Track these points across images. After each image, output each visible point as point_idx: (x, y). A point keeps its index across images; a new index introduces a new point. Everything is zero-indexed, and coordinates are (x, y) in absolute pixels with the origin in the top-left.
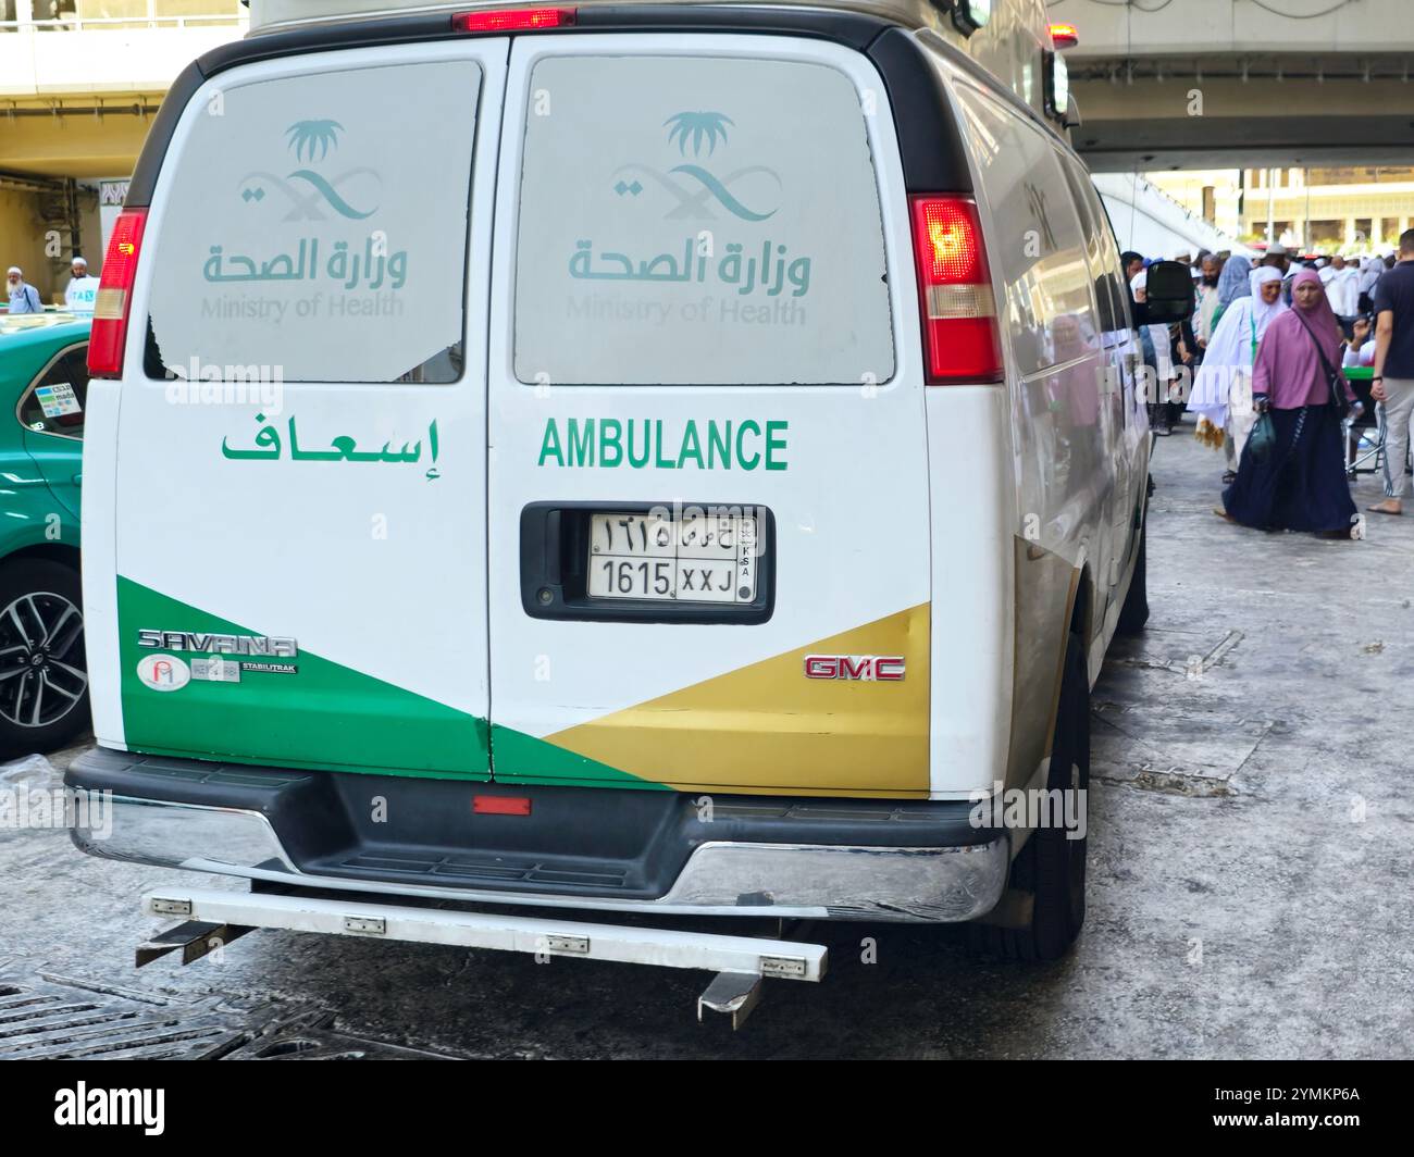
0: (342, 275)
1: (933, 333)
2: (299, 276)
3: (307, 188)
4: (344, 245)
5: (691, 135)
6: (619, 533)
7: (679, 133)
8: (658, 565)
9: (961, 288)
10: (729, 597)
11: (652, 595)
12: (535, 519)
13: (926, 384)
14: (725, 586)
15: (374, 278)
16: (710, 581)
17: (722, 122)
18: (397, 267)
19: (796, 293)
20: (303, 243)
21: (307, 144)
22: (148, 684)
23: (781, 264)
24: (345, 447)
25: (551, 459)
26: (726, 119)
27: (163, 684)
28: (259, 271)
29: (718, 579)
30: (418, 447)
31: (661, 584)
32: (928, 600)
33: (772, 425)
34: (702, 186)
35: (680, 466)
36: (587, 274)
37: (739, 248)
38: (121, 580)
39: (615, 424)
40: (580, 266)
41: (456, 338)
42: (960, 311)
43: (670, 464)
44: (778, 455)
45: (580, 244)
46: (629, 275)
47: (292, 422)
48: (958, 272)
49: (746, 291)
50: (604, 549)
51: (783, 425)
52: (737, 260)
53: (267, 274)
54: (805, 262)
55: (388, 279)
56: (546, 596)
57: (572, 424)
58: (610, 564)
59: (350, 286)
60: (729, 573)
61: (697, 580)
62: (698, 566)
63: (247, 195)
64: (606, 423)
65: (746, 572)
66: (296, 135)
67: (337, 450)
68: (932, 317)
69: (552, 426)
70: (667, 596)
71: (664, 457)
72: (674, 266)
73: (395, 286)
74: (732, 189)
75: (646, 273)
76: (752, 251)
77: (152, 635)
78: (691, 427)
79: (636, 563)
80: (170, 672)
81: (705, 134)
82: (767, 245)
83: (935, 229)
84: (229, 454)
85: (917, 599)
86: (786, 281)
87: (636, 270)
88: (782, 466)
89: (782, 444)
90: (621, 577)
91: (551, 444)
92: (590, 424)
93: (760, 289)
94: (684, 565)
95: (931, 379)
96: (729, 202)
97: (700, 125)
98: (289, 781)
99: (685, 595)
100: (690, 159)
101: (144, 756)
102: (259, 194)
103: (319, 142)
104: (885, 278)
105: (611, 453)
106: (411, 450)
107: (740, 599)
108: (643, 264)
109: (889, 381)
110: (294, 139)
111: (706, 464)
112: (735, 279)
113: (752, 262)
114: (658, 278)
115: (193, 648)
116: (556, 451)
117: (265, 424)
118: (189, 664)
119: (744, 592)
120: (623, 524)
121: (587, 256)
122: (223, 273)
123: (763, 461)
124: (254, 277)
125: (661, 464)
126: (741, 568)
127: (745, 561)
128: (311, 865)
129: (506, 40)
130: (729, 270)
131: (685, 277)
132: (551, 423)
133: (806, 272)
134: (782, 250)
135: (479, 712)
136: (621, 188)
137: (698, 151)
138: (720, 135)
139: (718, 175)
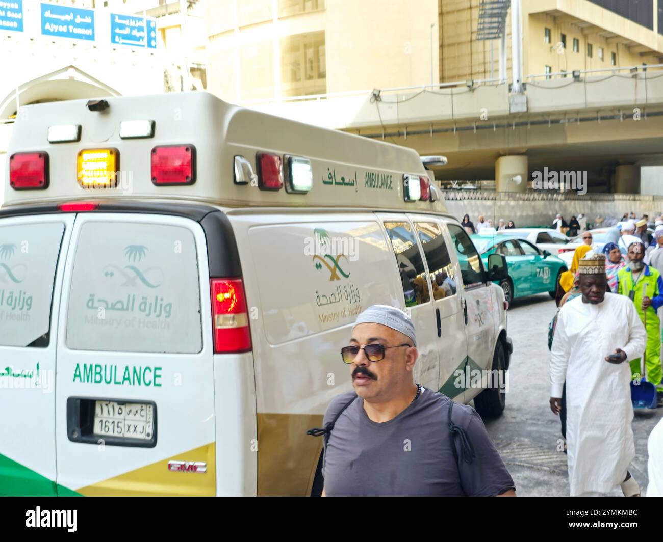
0: (11, 304)
1: (217, 333)
4: (12, 293)
5: (133, 255)
6: (105, 408)
7: (128, 253)
8: (118, 423)
9: (230, 316)
10: (143, 436)
11: (116, 434)
12: (71, 402)
13: (214, 353)
14: (142, 432)
15: (20, 306)
16: (137, 429)
17: (144, 249)
18: (29, 302)
19: (166, 317)
21: (4, 254)
23: (161, 305)
25: (77, 379)
29: (139, 429)
31: (119, 430)
32: (214, 441)
33: (156, 369)
34: (134, 274)
35: (123, 383)
36: (92, 307)
37: (146, 298)
39: (100, 366)
40: (90, 304)
41: (47, 331)
42: (231, 325)
43: (119, 383)
44: (158, 381)
45: (91, 296)
46: (107, 308)
49: (148, 315)
50: (100, 415)
51: (160, 369)
52: (145, 303)
54: (170, 305)
55: (26, 307)
56: (76, 433)
57: (85, 366)
58: (101, 421)
59: (13, 309)
60: (143, 427)
61: (132, 429)
62: (132, 424)
64: (96, 366)
65: (149, 426)
66: (2, 249)
68: (217, 328)
69: (78, 366)
70: (121, 435)
71: (117, 380)
72: (123, 306)
73: (28, 309)
74: (145, 276)
75: (113, 307)
76: (151, 300)
78: (127, 369)
79: (111, 421)
81: (138, 254)
82: (157, 298)
85: (210, 440)
86: (163, 312)
87: (110, 306)
88: (160, 385)
89: (159, 376)
90: (105, 426)
91: (78, 373)
92: (91, 366)
93: (153, 315)
94: (128, 423)
95: (215, 351)
96: (144, 281)
97: (136, 250)
99: (128, 435)
100: (132, 263)
103: (8, 253)
104: (200, 312)
105: (98, 378)
107: (147, 438)
108: (112, 304)
109: (200, 352)
111: (132, 383)
112: (144, 310)
113: (151, 304)
114: (118, 309)
116: (79, 376)
119: (148, 435)
120: (107, 405)
121: (92, 300)
123: (153, 382)
125: (116, 383)
126: (148, 425)
127: (149, 422)
129: (75, 215)
130: (143, 307)
131: (127, 309)
132: (78, 365)
133: (170, 308)
134: (162, 299)
135: (53, 479)
136: (106, 274)
137: (134, 260)
138: (142, 253)
139: (141, 270)
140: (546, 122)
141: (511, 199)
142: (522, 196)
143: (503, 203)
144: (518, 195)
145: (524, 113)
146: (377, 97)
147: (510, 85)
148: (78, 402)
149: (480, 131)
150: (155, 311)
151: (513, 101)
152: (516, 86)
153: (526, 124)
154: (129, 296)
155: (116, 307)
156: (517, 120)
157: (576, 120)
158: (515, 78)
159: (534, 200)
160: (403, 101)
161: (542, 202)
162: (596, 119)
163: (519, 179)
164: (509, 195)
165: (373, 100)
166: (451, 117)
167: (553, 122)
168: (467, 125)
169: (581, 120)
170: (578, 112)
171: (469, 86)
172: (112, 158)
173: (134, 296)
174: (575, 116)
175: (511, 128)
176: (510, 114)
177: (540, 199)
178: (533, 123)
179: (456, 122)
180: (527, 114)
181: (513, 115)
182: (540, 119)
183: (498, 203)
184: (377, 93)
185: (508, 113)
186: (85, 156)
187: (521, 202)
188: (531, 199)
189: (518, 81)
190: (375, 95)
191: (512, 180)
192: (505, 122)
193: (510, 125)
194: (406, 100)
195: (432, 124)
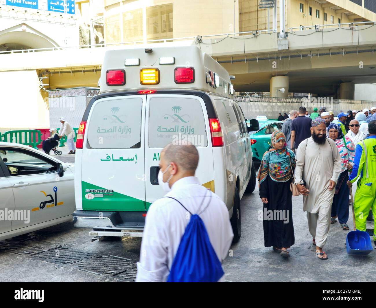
0: (121, 131)
1: (213, 139)
2: (114, 132)
3: (114, 118)
4: (121, 127)
5: (176, 109)
7: (174, 109)
9: (217, 132)
12: (152, 169)
15: (126, 132)
17: (180, 108)
18: (130, 130)
20: (114, 127)
21: (114, 111)
22: (87, 198)
23: (190, 129)
24: (121, 158)
26: (181, 107)
27: (90, 198)
28: (107, 131)
30: (133, 158)
32: (214, 179)
34: (177, 117)
36: (160, 131)
37: (183, 127)
38: (82, 182)
40: (159, 130)
41: (139, 141)
42: (217, 136)
45: (159, 126)
46: (167, 131)
47: (112, 155)
48: (217, 130)
49: (185, 133)
52: (183, 129)
53: (108, 131)
55: (128, 132)
56: (154, 181)
57: (158, 154)
59: (122, 133)
63: (104, 119)
66: (112, 109)
67: (120, 159)
68: (213, 137)
72: (174, 130)
73: (129, 133)
74: (182, 118)
75: (169, 131)
76: (185, 127)
77: (88, 190)
80: (91, 196)
81: (178, 110)
82: (188, 126)
83: (213, 124)
84: (102, 160)
85: (212, 179)
86: (191, 132)
91: (155, 157)
93: (187, 133)
95: (213, 146)
96: (182, 120)
97: (177, 108)
98: (112, 213)
100: (175, 114)
101: (86, 211)
102: (106, 119)
103: (116, 111)
104: (206, 131)
106: (132, 159)
108: (169, 129)
109: (207, 146)
110: (112, 110)
113: (186, 129)
115: (95, 192)
116: (156, 158)
117: (108, 155)
118: (94, 195)
121: (160, 128)
122: (100, 131)
124: (105, 132)
128: (117, 226)
129: (146, 95)
130: (182, 130)
131: (176, 131)
132: (155, 154)
133: (194, 130)
134: (190, 127)
135: (144, 200)
136: (165, 118)
137: (177, 112)
138: (180, 110)
139: (180, 116)
140: (299, 56)
141: (278, 102)
142: (285, 100)
143: (274, 104)
144: (282, 99)
145: (287, 50)
146: (200, 41)
147: (278, 33)
148: (156, 169)
149: (260, 61)
150: (188, 131)
151: (280, 43)
152: (282, 34)
153: (287, 57)
154: (176, 126)
155: (171, 130)
156: (282, 55)
157: (317, 55)
158: (281, 29)
159: (292, 102)
160: (216, 43)
161: (297, 104)
162: (329, 54)
163: (283, 90)
164: (277, 99)
165: (197, 42)
166: (244, 53)
167: (303, 56)
168: (253, 58)
169: (320, 55)
170: (318, 50)
171: (254, 34)
172: (157, 72)
173: (178, 126)
174: (317, 52)
175: (278, 59)
176: (278, 50)
177: (296, 102)
178: (291, 57)
179: (246, 56)
180: (288, 51)
181: (280, 52)
182: (296, 54)
183: (271, 104)
184: (200, 38)
185: (277, 50)
186: (144, 71)
187: (284, 104)
188: (291, 102)
189: (283, 31)
190: (198, 39)
191: (279, 90)
192: (275, 56)
193: (278, 58)
194: (217, 43)
195: (232, 57)
